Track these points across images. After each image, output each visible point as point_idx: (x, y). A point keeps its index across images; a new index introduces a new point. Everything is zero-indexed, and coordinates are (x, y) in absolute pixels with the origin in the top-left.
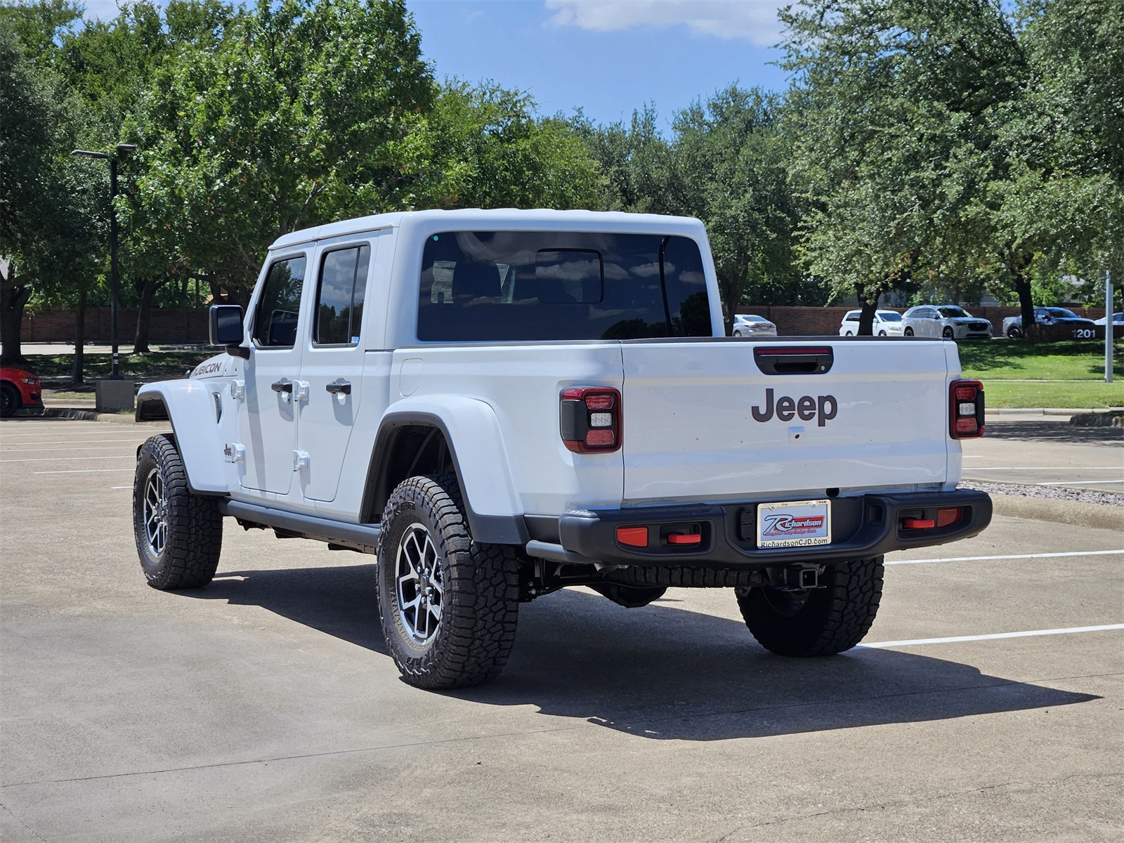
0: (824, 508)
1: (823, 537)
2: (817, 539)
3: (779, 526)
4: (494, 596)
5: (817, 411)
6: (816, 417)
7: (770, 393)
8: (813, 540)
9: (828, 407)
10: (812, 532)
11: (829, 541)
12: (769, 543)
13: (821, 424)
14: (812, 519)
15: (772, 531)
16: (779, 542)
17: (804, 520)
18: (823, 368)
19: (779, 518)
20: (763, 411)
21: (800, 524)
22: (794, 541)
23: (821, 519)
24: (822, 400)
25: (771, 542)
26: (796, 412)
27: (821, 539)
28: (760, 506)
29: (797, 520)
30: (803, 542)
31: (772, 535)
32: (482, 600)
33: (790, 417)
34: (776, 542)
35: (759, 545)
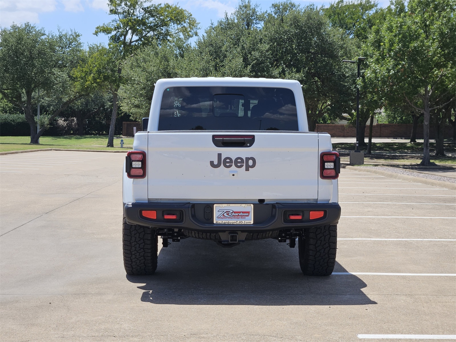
0: (250, 208)
1: (250, 220)
2: (246, 221)
3: (225, 214)
4: (139, 237)
5: (245, 164)
6: (244, 167)
7: (220, 155)
8: (243, 222)
9: (251, 163)
10: (243, 218)
11: (252, 223)
12: (220, 222)
13: (247, 169)
14: (243, 212)
15: (222, 216)
16: (225, 221)
17: (240, 212)
18: (248, 145)
19: (225, 211)
20: (216, 163)
21: (237, 214)
22: (233, 221)
23: (249, 212)
24: (248, 159)
25: (221, 221)
26: (233, 164)
27: (248, 221)
28: (215, 205)
29: (235, 212)
30: (238, 222)
31: (222, 218)
32: (133, 239)
33: (230, 166)
34: (223, 221)
35: (215, 222)
